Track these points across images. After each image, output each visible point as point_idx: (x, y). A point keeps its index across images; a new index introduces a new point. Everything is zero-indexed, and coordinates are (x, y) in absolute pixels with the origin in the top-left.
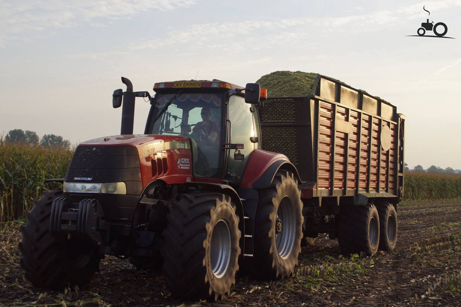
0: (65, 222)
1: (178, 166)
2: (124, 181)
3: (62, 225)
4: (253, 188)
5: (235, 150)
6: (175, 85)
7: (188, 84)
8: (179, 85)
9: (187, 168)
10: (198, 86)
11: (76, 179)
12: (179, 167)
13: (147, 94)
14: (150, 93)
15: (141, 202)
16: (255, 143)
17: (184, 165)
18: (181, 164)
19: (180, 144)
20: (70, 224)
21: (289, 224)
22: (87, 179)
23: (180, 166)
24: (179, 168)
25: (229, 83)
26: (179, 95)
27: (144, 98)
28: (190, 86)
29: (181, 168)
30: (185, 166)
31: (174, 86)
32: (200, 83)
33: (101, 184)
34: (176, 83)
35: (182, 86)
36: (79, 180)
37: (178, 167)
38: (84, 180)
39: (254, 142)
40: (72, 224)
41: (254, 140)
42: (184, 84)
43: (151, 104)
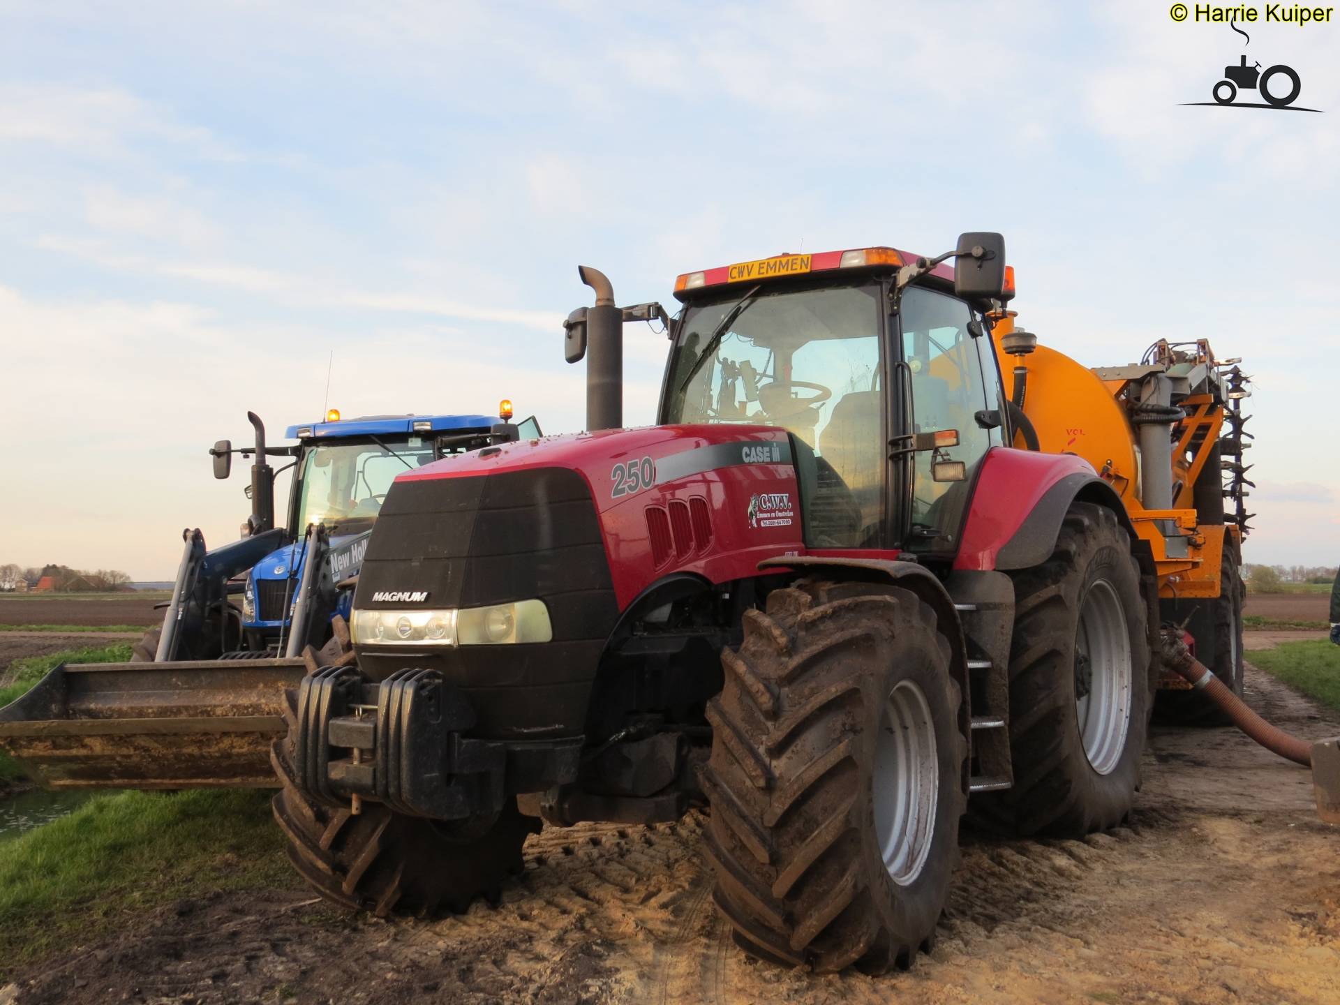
0: (340, 754)
1: (752, 519)
2: (540, 594)
3: (330, 763)
4: (994, 570)
5: (931, 452)
6: (735, 273)
7: (772, 264)
8: (746, 272)
9: (783, 523)
10: (801, 268)
11: (378, 597)
12: (754, 521)
13: (657, 311)
14: (664, 308)
15: (625, 654)
16: (992, 430)
17: (773, 515)
18: (762, 512)
19: (753, 449)
20: (355, 763)
21: (1110, 660)
22: (410, 597)
23: (758, 521)
24: (755, 525)
25: (894, 250)
26: (747, 302)
27: (650, 321)
28: (779, 271)
29: (763, 525)
30: (776, 518)
31: (733, 278)
32: (808, 258)
33: (455, 612)
34: (735, 268)
35: (755, 275)
36: (388, 602)
37: (751, 524)
38: (402, 600)
39: (988, 426)
40: (362, 761)
41: (987, 420)
42: (760, 268)
43: (669, 339)
